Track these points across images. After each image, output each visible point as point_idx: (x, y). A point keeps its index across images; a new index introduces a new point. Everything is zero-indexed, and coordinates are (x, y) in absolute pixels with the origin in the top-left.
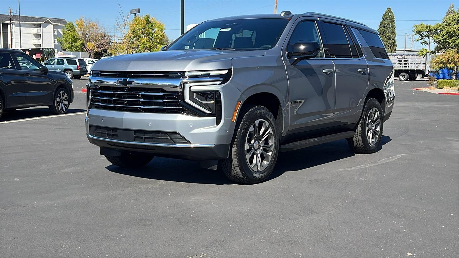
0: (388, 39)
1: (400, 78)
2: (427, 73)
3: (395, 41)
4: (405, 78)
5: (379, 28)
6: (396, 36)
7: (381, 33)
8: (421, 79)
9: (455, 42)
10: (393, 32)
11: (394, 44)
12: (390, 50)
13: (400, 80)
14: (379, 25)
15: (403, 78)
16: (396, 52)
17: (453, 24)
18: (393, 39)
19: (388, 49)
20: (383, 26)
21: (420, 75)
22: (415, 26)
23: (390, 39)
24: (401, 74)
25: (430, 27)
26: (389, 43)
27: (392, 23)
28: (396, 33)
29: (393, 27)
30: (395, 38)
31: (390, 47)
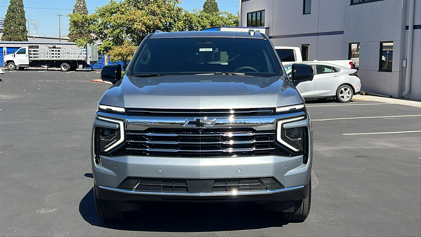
0: (18, 25)
1: (61, 69)
2: (88, 63)
3: (25, 27)
4: (66, 69)
5: (8, 13)
6: (26, 22)
7: (10, 18)
8: (82, 69)
9: (112, 33)
10: (23, 18)
11: (24, 31)
12: (22, 36)
13: (61, 70)
14: (7, 10)
15: (65, 69)
16: (28, 38)
17: (108, 15)
18: (24, 25)
19: (19, 36)
20: (11, 11)
21: (81, 65)
22: (69, 16)
23: (20, 25)
24: (62, 64)
25: (87, 17)
26: (19, 29)
27: (21, 8)
28: (26, 18)
29: (22, 13)
30: (25, 24)
31: (21, 33)
